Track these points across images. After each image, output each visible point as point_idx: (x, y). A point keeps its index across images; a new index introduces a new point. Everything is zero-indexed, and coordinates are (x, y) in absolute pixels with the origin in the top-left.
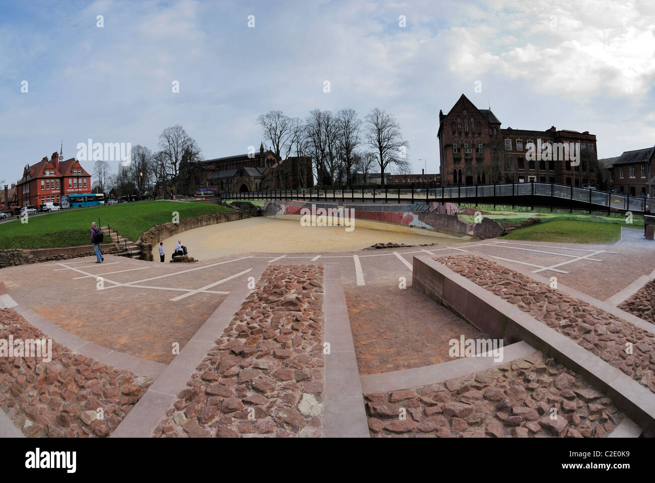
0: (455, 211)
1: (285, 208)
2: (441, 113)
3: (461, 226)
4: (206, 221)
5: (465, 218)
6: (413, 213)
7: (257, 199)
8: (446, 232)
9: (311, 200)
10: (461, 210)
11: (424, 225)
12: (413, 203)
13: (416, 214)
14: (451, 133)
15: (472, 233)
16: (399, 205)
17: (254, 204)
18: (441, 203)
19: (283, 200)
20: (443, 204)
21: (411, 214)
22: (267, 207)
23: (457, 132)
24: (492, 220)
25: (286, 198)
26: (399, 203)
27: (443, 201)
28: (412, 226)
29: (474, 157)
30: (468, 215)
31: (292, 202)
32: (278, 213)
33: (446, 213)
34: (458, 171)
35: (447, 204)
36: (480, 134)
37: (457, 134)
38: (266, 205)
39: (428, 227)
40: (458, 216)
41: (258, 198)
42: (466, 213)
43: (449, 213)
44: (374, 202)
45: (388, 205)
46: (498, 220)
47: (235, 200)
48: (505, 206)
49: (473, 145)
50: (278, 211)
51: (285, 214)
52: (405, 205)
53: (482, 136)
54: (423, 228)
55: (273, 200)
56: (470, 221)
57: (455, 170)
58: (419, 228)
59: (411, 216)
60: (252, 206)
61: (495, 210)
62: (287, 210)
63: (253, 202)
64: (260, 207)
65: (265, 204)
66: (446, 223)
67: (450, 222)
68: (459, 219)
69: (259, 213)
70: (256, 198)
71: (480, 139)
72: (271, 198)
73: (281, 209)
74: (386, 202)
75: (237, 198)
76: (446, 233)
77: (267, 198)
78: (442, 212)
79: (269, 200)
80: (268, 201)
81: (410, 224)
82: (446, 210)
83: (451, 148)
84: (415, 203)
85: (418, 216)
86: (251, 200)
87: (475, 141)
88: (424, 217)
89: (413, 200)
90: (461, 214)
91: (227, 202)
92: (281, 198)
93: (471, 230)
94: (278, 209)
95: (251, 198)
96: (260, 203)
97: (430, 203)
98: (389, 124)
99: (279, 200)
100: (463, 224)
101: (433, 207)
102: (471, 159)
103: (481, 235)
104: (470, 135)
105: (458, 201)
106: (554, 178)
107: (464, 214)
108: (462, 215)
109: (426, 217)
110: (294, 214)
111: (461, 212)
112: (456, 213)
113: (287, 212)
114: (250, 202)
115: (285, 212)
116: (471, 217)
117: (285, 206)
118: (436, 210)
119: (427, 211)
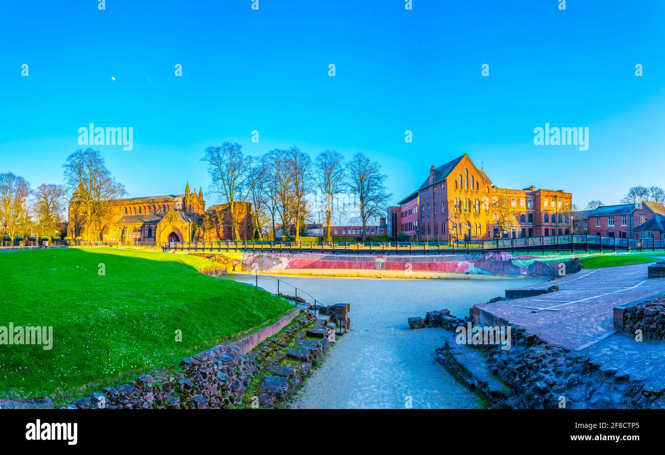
1: (289, 261)
3: (516, 269)
5: (520, 263)
6: (469, 262)
7: (233, 251)
8: (502, 274)
9: (334, 253)
10: (515, 256)
11: (480, 271)
12: (468, 254)
15: (525, 273)
16: (453, 255)
17: (229, 257)
19: (285, 253)
20: (498, 253)
21: (466, 262)
22: (254, 261)
24: (542, 262)
25: (290, 250)
27: (498, 251)
28: (467, 273)
30: (521, 260)
31: (300, 255)
32: (274, 267)
33: (501, 259)
39: (484, 272)
40: (512, 261)
41: (236, 249)
42: (519, 259)
43: (504, 260)
44: (426, 253)
45: (441, 255)
46: (547, 262)
48: (551, 252)
50: (274, 265)
51: (287, 268)
52: (461, 255)
54: (479, 273)
55: (266, 252)
56: (523, 264)
58: (475, 274)
59: (467, 265)
61: (543, 255)
64: (238, 261)
65: (249, 256)
66: (502, 268)
67: (505, 266)
68: (513, 264)
70: (232, 249)
73: (281, 262)
76: (501, 276)
78: (498, 260)
79: (258, 252)
80: (255, 254)
81: (465, 272)
84: (471, 253)
92: (280, 250)
93: (524, 271)
94: (274, 263)
97: (485, 253)
100: (517, 267)
101: (489, 256)
103: (534, 273)
105: (512, 250)
107: (517, 260)
108: (515, 261)
109: (482, 264)
110: (304, 268)
111: (514, 258)
112: (510, 259)
113: (292, 266)
114: (223, 254)
115: (289, 266)
116: (524, 261)
117: (289, 259)
118: (492, 257)
119: (483, 260)
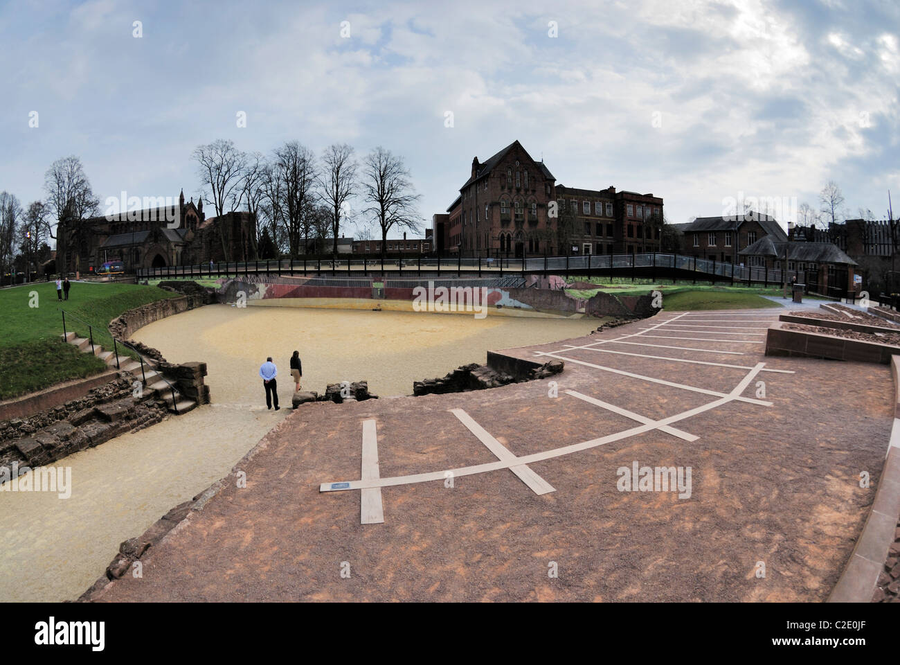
0: (562, 286)
1: (266, 288)
2: (476, 160)
3: (570, 302)
4: (152, 314)
5: (576, 294)
6: (502, 289)
7: (207, 277)
8: (549, 311)
9: (319, 275)
10: (570, 284)
11: (517, 303)
12: (501, 277)
13: (506, 290)
14: (500, 188)
15: (583, 310)
16: (480, 279)
17: (201, 284)
18: (543, 276)
19: (262, 277)
20: (545, 278)
21: (498, 290)
22: (229, 288)
23: (506, 188)
24: (608, 294)
25: (268, 273)
26: (480, 276)
27: (545, 273)
28: (499, 306)
29: (526, 219)
30: (578, 289)
31: (280, 279)
33: (550, 287)
34: (506, 236)
35: (551, 276)
36: (534, 191)
37: (506, 190)
38: (226, 285)
39: (523, 305)
40: (566, 291)
41: (210, 274)
42: (575, 288)
43: (553, 288)
44: (439, 276)
45: (461, 280)
46: (616, 294)
47: (166, 280)
48: (623, 279)
49: (526, 205)
50: (251, 294)
51: (264, 298)
52: (490, 279)
53: (537, 193)
54: (516, 307)
55: (241, 277)
56: (581, 296)
57: (503, 235)
58: (511, 308)
59: (499, 293)
60: (199, 288)
61: (612, 283)
62: (269, 291)
63: (199, 282)
64: (212, 289)
65: (223, 283)
66: (549, 300)
67: (554, 298)
68: (567, 295)
69: (213, 298)
70: (206, 274)
71: (533, 197)
72: (237, 273)
73: (258, 290)
74: (459, 276)
75: (169, 276)
76: (548, 313)
77: (227, 273)
78: (544, 287)
79: (233, 277)
80: (229, 279)
81: (496, 304)
82: (550, 285)
83: (498, 206)
84: (505, 276)
85: (508, 293)
86: (195, 277)
87: (528, 199)
88: (518, 294)
89: (501, 273)
90: (570, 288)
92: (257, 273)
93: (582, 307)
94: (250, 291)
95: (197, 274)
96: (214, 283)
97: (526, 277)
98: (395, 169)
99: (253, 276)
100: (572, 301)
101: (531, 281)
102: (523, 222)
103: (595, 311)
104: (522, 192)
105: (566, 273)
106: (612, 245)
107: (573, 288)
108: (571, 290)
109: (521, 294)
110: (284, 297)
111: (569, 286)
112: (562, 287)
113: (270, 295)
114: (195, 281)
115: (267, 295)
116: (582, 291)
117: (266, 286)
118: (536, 284)
119: (522, 286)
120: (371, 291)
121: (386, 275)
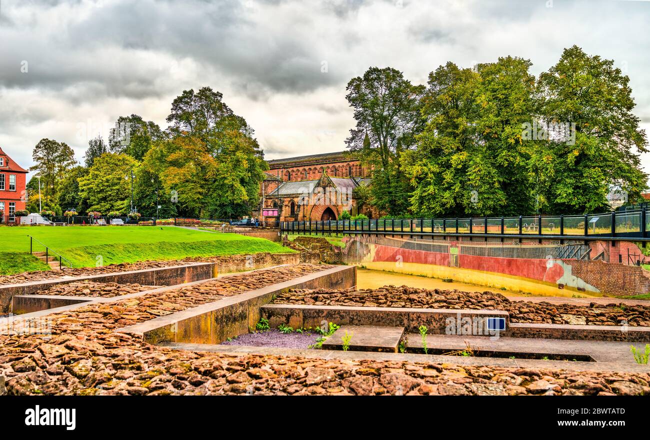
0: (638, 258)
1: (375, 250)
6: (563, 261)
7: (335, 235)
9: (412, 237)
10: (649, 255)
11: (581, 283)
13: (567, 263)
17: (330, 242)
18: (611, 243)
20: (614, 245)
21: (559, 262)
22: (350, 247)
28: (561, 286)
32: (364, 258)
33: (621, 260)
35: (623, 244)
38: (348, 244)
39: (589, 287)
40: (644, 267)
43: (626, 262)
45: (523, 247)
47: (302, 235)
51: (374, 260)
52: (550, 246)
54: (579, 289)
55: (359, 235)
59: (560, 267)
60: (326, 246)
62: (377, 253)
63: (328, 239)
66: (620, 282)
67: (628, 279)
68: (645, 273)
69: (338, 258)
75: (305, 231)
80: (351, 238)
81: (558, 282)
84: (566, 243)
85: (571, 267)
86: (326, 234)
88: (582, 269)
90: (649, 263)
91: (289, 237)
94: (365, 252)
96: (340, 242)
99: (367, 235)
101: (597, 251)
109: (585, 270)
113: (378, 256)
115: (376, 258)
117: (376, 247)
118: (603, 254)
119: (586, 258)
120: (448, 257)
121: (460, 239)
